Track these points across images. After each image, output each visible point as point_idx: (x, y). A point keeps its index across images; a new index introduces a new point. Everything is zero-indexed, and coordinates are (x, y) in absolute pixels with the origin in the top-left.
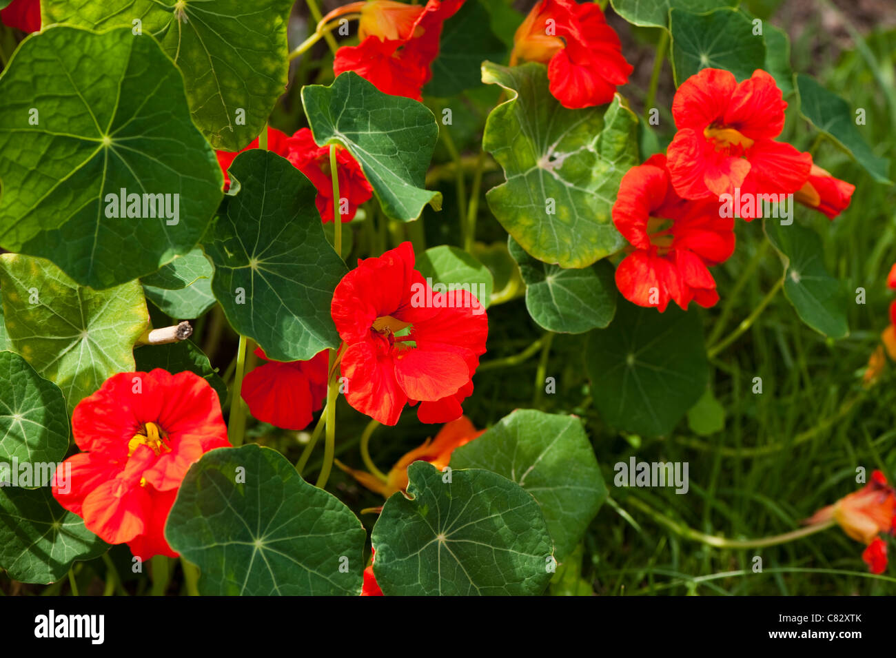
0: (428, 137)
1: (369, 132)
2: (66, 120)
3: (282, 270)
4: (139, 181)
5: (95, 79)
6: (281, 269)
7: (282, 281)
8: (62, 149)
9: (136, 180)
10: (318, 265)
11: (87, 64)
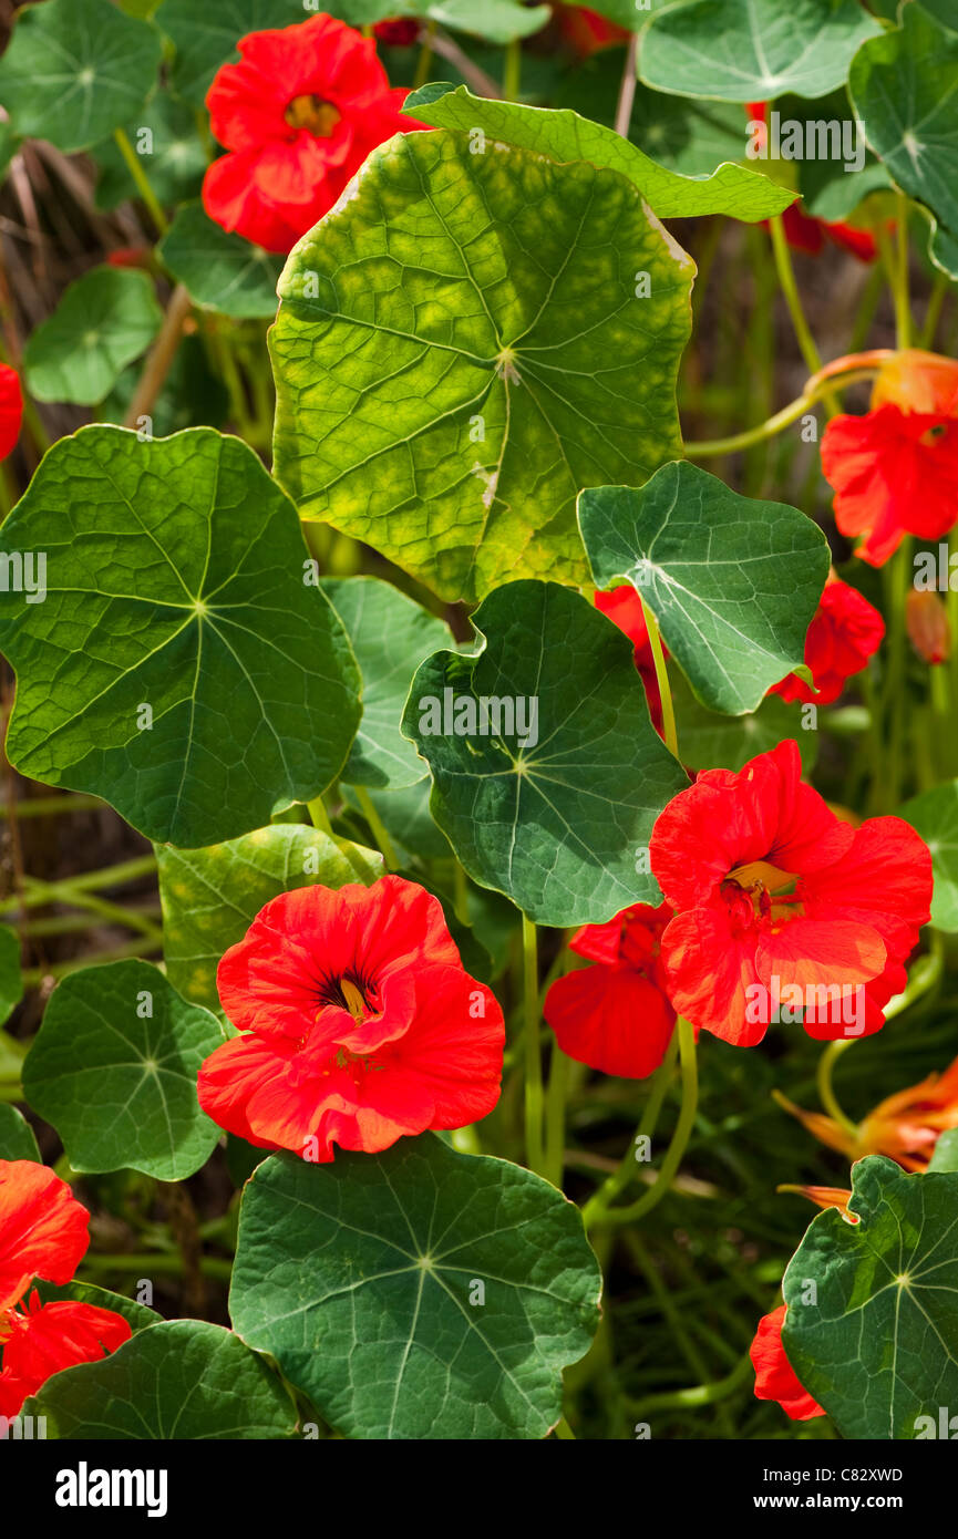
0: (813, 569)
1: (707, 563)
2: (130, 575)
3: (571, 776)
4: (248, 676)
5: (169, 510)
6: (569, 776)
7: (571, 795)
8: (127, 620)
9: (243, 674)
10: (634, 764)
11: (152, 487)
